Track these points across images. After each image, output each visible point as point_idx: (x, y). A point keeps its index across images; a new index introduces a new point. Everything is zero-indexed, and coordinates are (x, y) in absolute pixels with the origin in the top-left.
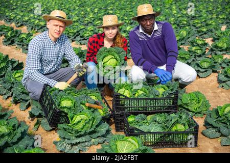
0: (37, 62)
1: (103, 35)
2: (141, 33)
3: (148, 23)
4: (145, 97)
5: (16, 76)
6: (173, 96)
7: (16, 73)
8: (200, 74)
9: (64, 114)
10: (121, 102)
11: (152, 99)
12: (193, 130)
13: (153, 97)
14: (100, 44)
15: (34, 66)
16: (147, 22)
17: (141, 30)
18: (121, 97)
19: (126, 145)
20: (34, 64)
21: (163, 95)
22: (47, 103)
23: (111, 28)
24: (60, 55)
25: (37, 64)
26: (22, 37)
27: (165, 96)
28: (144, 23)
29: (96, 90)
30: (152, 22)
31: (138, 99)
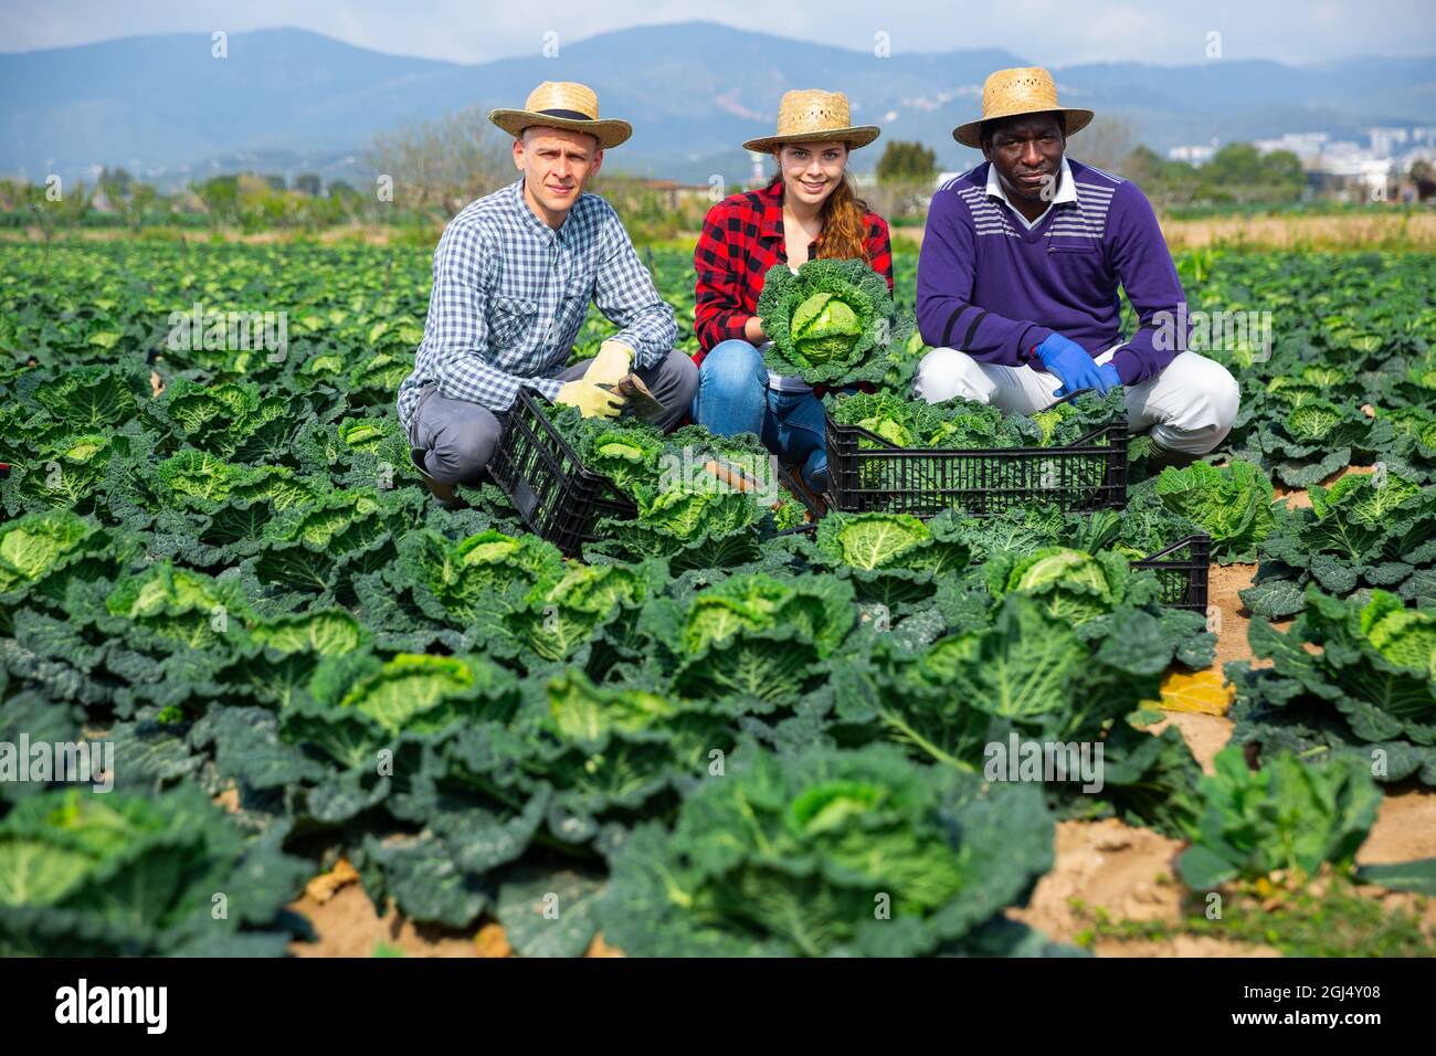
0: (469, 320)
1: (776, 191)
2: (992, 199)
3: (1032, 156)
4: (974, 445)
5: (352, 438)
6: (1104, 442)
7: (350, 427)
8: (1289, 475)
9: (610, 497)
10: (865, 471)
11: (1006, 456)
12: (1187, 556)
13: (1009, 444)
14: (765, 233)
15: (458, 339)
16: (1026, 149)
17: (993, 188)
18: (863, 444)
19: (882, 536)
20: (459, 329)
21: (1056, 437)
22: (532, 462)
23: (816, 152)
24: (573, 292)
25: (469, 331)
26: (316, 368)
27: (1065, 442)
28: (1011, 156)
29: (748, 441)
30: (1051, 151)
31: (942, 456)
